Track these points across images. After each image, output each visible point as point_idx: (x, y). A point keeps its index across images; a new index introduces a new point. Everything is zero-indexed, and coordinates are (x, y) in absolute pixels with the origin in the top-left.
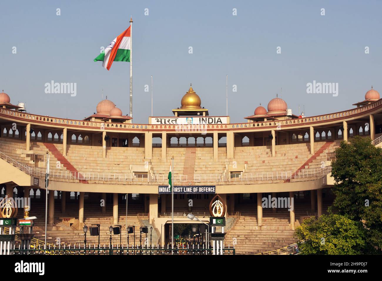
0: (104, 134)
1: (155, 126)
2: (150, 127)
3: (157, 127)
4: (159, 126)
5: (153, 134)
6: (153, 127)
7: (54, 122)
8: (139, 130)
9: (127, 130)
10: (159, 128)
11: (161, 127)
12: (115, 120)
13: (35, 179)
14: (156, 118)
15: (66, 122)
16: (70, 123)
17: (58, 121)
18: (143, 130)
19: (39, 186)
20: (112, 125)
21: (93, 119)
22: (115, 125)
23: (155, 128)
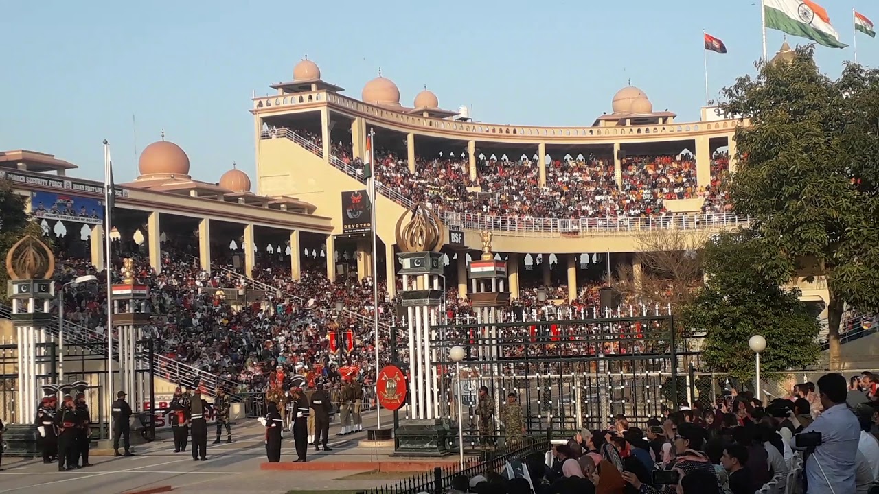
0: (617, 148)
1: (713, 125)
2: (704, 128)
3: (717, 126)
4: (721, 124)
5: (710, 139)
6: (709, 126)
7: (518, 133)
8: (684, 135)
9: (659, 136)
10: (721, 127)
11: (725, 125)
12: (637, 121)
13: (453, 234)
14: (714, 109)
15: (542, 133)
16: (550, 133)
17: (527, 132)
18: (691, 134)
19: (465, 245)
20: (631, 130)
21: (602, 123)
22: (635, 129)
23: (713, 128)
